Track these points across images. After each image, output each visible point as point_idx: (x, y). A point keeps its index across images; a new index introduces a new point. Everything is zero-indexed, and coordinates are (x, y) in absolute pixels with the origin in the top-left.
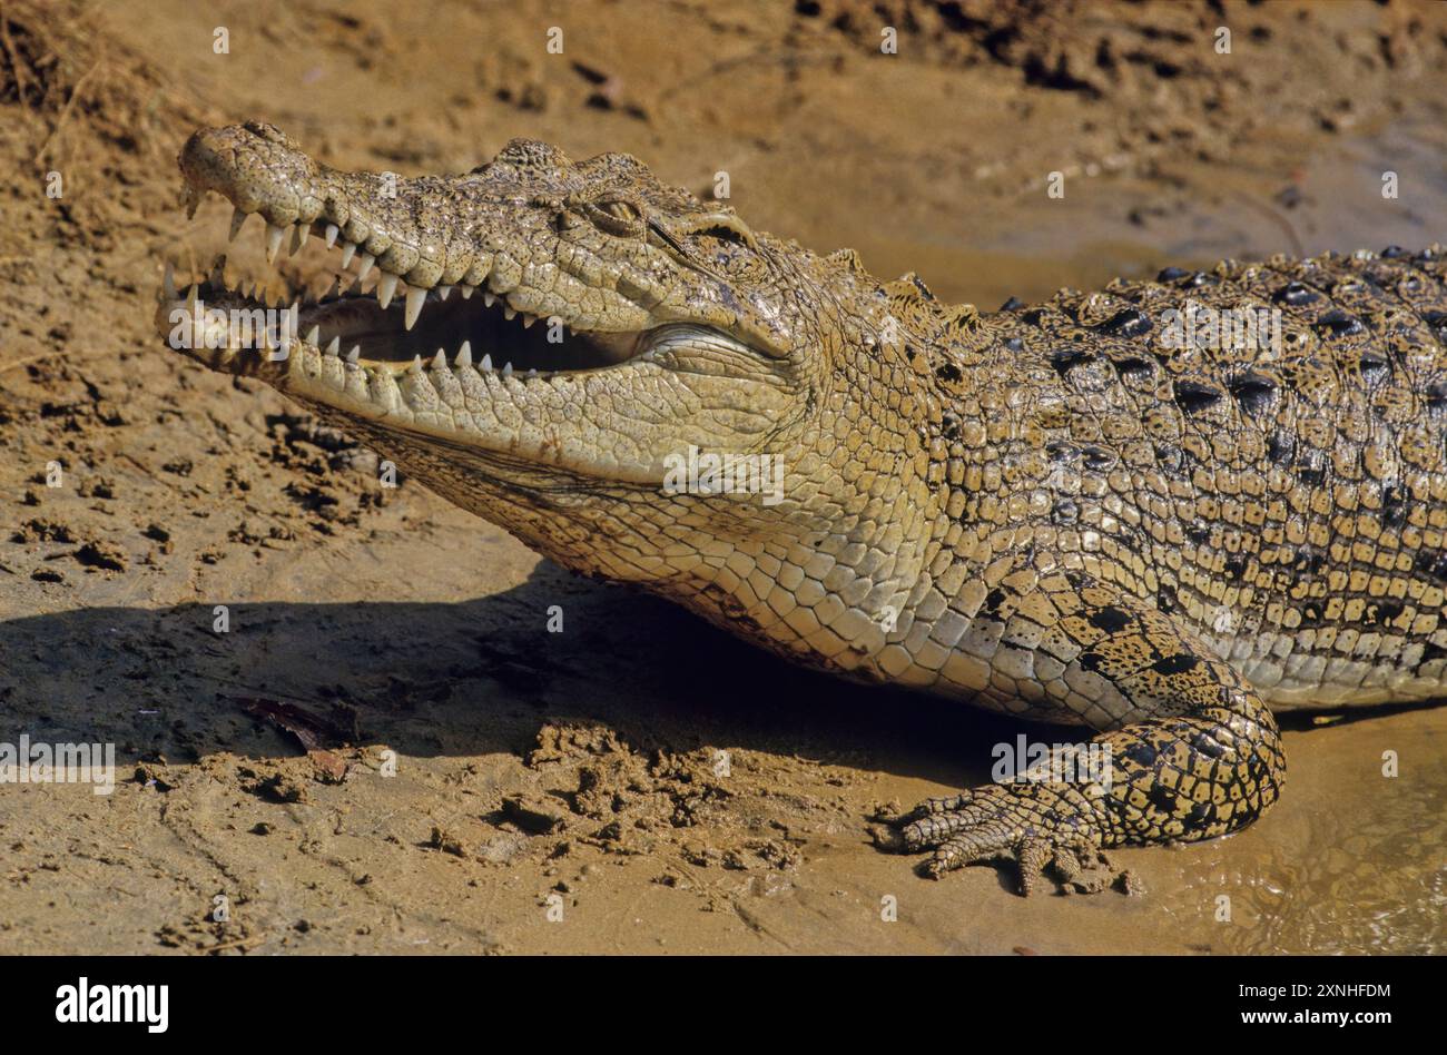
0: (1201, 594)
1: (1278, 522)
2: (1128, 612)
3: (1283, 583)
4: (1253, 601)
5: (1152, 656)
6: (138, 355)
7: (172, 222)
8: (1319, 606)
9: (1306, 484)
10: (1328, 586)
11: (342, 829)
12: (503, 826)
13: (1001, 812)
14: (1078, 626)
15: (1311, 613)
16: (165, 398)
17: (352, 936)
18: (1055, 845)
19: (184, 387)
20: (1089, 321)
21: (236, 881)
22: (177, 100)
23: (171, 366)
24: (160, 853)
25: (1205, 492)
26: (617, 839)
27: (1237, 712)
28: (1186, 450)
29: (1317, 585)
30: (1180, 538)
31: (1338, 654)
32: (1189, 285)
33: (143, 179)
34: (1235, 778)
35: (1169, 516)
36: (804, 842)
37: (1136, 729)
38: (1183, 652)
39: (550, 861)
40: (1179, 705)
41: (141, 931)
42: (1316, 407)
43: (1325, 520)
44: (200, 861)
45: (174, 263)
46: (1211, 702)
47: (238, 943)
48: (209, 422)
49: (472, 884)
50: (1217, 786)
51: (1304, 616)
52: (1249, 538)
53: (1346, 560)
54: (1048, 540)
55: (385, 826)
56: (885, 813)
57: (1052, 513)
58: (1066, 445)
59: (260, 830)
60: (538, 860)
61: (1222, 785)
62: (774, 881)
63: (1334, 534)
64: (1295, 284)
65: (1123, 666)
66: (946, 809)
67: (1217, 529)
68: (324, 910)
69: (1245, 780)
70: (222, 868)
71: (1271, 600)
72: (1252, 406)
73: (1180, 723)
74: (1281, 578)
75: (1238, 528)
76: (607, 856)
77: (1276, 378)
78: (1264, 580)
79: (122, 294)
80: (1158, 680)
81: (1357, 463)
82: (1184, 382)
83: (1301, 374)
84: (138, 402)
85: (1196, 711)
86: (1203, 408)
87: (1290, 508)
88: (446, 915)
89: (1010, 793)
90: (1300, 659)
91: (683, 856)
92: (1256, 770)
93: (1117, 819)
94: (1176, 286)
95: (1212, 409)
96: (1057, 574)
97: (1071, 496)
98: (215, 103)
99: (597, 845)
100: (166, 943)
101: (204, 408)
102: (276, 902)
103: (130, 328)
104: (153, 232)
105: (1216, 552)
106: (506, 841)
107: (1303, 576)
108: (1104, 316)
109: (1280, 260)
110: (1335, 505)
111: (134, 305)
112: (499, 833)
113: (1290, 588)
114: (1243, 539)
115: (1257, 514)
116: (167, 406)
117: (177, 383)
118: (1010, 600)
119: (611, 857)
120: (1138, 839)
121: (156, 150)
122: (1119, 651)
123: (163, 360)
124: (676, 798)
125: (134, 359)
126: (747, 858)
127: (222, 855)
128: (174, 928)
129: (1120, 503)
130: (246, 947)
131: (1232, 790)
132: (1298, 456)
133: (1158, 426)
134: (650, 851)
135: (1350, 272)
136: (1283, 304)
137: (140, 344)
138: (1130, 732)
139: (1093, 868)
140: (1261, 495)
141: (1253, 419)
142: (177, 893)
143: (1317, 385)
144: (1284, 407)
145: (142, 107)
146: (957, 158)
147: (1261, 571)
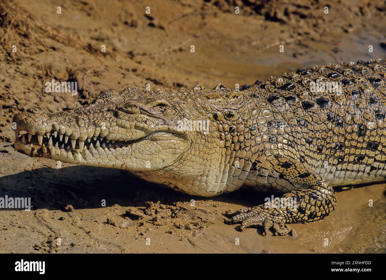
0: (311, 157)
1: (331, 137)
2: (291, 163)
3: (333, 153)
4: (325, 158)
5: (298, 174)
6: (29, 92)
7: (37, 57)
8: (342, 158)
9: (338, 126)
10: (344, 153)
11: (83, 219)
12: (126, 218)
13: (259, 213)
14: (278, 168)
15: (340, 160)
16: (36, 104)
17: (86, 247)
18: (273, 222)
19: (41, 101)
20: (278, 86)
21: (55, 233)
22: (39, 24)
23: (37, 95)
24: (34, 225)
25: (311, 131)
26: (156, 221)
27: (322, 187)
28: (305, 120)
29: (341, 153)
30: (305, 143)
31: (348, 170)
32: (306, 73)
33: (30, 46)
34: (322, 204)
35: (301, 138)
36: (206, 222)
37: (294, 192)
38: (306, 172)
39: (139, 227)
40: (306, 186)
41: (29, 246)
42: (340, 105)
43: (343, 135)
44: (45, 227)
45: (38, 68)
46: (315, 184)
47: (55, 249)
48: (47, 110)
49: (118, 233)
50: (316, 207)
51: (339, 161)
52: (323, 142)
53: (349, 146)
54: (268, 147)
55: (94, 218)
56: (228, 212)
57: (269, 139)
58: (273, 121)
59: (61, 219)
60: (135, 227)
61: (318, 206)
62: (198, 232)
63: (346, 139)
64: (334, 72)
65: (291, 177)
66: (244, 212)
67: (314, 140)
68: (78, 240)
69: (324, 205)
70: (51, 229)
71: (330, 157)
72: (323, 107)
73: (306, 190)
74: (332, 151)
75: (320, 139)
76: (154, 226)
77: (329, 98)
78: (328, 152)
79: (24, 76)
80: (300, 180)
81: (352, 120)
82: (304, 101)
83: (336, 97)
84: (28, 105)
85: (311, 187)
86: (310, 108)
87: (334, 133)
88: (111, 242)
89: (262, 208)
90: (338, 172)
91: (174, 226)
92: (328, 202)
93: (290, 216)
94: (302, 74)
95: (312, 108)
96: (271, 155)
97: (274, 135)
98: (49, 25)
99: (151, 223)
100: (36, 249)
101: (46, 106)
102: (65, 238)
103: (26, 85)
104: (32, 59)
105: (314, 146)
106: (127, 222)
107: (338, 150)
108: (282, 84)
109: (330, 65)
110: (346, 131)
111: (27, 79)
112: (125, 220)
113: (334, 154)
114: (321, 142)
115: (325, 135)
116: (36, 106)
117: (39, 100)
118: (259, 164)
119: (155, 226)
120: (295, 221)
121: (33, 37)
122: (289, 173)
123: (35, 93)
124: (172, 210)
125: (27, 94)
126: (191, 227)
127: (51, 226)
128: (38, 245)
129: (288, 136)
130: (57, 250)
131: (321, 208)
132: (336, 119)
133: (297, 114)
134: (165, 225)
135: (348, 68)
136: (330, 78)
137: (29, 89)
138: (293, 193)
139: (283, 229)
140: (326, 130)
141: (323, 110)
142: (39, 236)
143: (340, 100)
144: (332, 106)
145: (30, 26)
146: (247, 40)
147: (327, 150)
